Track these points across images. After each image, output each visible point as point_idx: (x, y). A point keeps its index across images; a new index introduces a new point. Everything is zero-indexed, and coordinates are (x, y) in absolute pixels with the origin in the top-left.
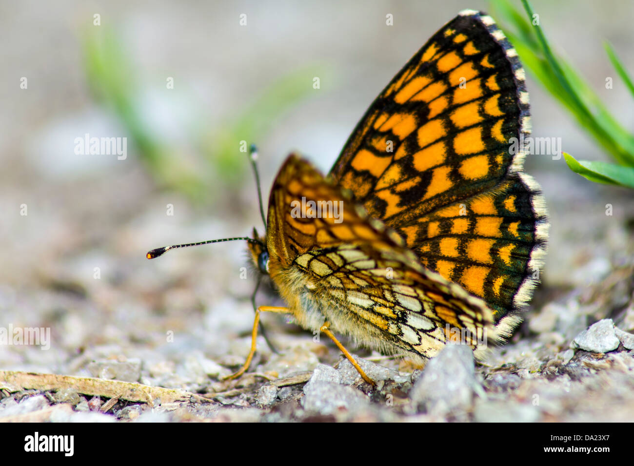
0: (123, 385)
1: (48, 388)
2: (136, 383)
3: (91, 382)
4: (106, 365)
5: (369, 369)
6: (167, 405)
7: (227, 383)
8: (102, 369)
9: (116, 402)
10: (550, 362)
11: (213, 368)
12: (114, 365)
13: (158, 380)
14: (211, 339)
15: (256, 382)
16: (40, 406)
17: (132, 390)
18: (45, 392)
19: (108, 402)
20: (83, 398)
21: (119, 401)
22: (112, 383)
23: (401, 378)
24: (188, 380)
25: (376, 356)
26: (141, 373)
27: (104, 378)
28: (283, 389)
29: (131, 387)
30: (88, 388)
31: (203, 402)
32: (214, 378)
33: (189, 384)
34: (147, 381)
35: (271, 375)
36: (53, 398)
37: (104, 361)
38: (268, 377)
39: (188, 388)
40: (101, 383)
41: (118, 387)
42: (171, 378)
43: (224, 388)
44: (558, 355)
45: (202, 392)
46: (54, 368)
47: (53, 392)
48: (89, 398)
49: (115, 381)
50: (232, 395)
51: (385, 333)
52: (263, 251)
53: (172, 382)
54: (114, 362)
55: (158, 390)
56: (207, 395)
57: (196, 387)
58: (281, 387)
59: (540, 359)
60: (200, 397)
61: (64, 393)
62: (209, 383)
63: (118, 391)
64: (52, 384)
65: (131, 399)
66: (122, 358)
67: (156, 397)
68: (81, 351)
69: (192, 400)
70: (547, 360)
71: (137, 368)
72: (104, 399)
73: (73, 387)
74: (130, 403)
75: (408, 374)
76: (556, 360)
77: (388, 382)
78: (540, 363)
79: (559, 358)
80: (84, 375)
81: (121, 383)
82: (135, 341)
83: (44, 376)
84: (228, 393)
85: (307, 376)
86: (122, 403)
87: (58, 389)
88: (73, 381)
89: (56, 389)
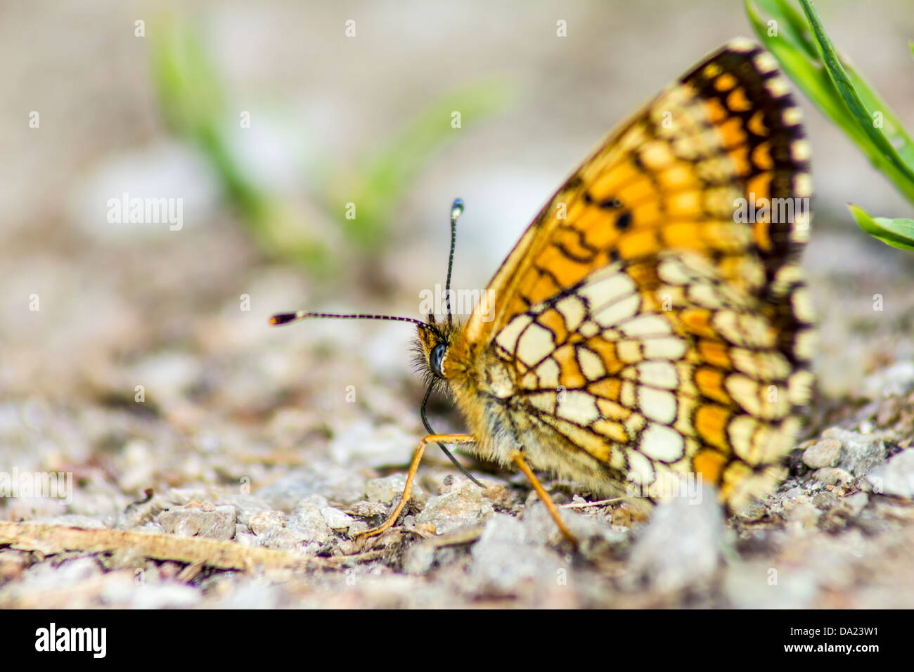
0: (208, 545)
1: (100, 548)
2: (227, 542)
3: (162, 541)
4: (185, 515)
5: (568, 521)
6: (274, 574)
7: (361, 541)
8: (179, 521)
9: (198, 569)
10: (832, 511)
11: (340, 519)
12: (196, 515)
13: (261, 536)
14: (337, 477)
15: (403, 539)
16: (87, 574)
17: (223, 552)
18: (95, 554)
19: (187, 570)
20: (151, 564)
21: (204, 568)
22: (193, 542)
23: (615, 534)
24: (305, 537)
25: (579, 502)
26: (237, 526)
27: (182, 534)
28: (443, 551)
29: (221, 547)
30: (158, 549)
31: (327, 570)
32: (342, 534)
33: (305, 543)
34: (244, 539)
35: (424, 530)
36: (107, 564)
37: (182, 510)
38: (420, 532)
39: (304, 549)
40: (178, 542)
41: (202, 547)
42: (278, 534)
43: (357, 549)
44: (844, 500)
45: (325, 554)
46: (110, 520)
47: (108, 554)
48: (159, 563)
49: (197, 539)
50: (369, 558)
51: (605, 466)
52: (438, 344)
53: (281, 540)
54: (197, 510)
55: (260, 552)
56: (332, 559)
57: (316, 547)
58: (439, 548)
59: (818, 507)
60: (322, 562)
61: (124, 556)
62: (335, 542)
63: (202, 554)
64: (106, 543)
65: (220, 565)
66: (208, 505)
67: (258, 562)
68: (149, 494)
69: (311, 566)
70: (828, 508)
71: (230, 519)
72: (182, 565)
73: (137, 547)
74: (221, 571)
75: (624, 529)
76: (841, 506)
77: (596, 539)
78: (819, 512)
79: (846, 505)
80: (152, 530)
81: (206, 543)
82: (227, 480)
83: (95, 531)
84: (364, 556)
85: (478, 532)
86: (208, 571)
87: (116, 549)
88: (136, 539)
89: (111, 551)
